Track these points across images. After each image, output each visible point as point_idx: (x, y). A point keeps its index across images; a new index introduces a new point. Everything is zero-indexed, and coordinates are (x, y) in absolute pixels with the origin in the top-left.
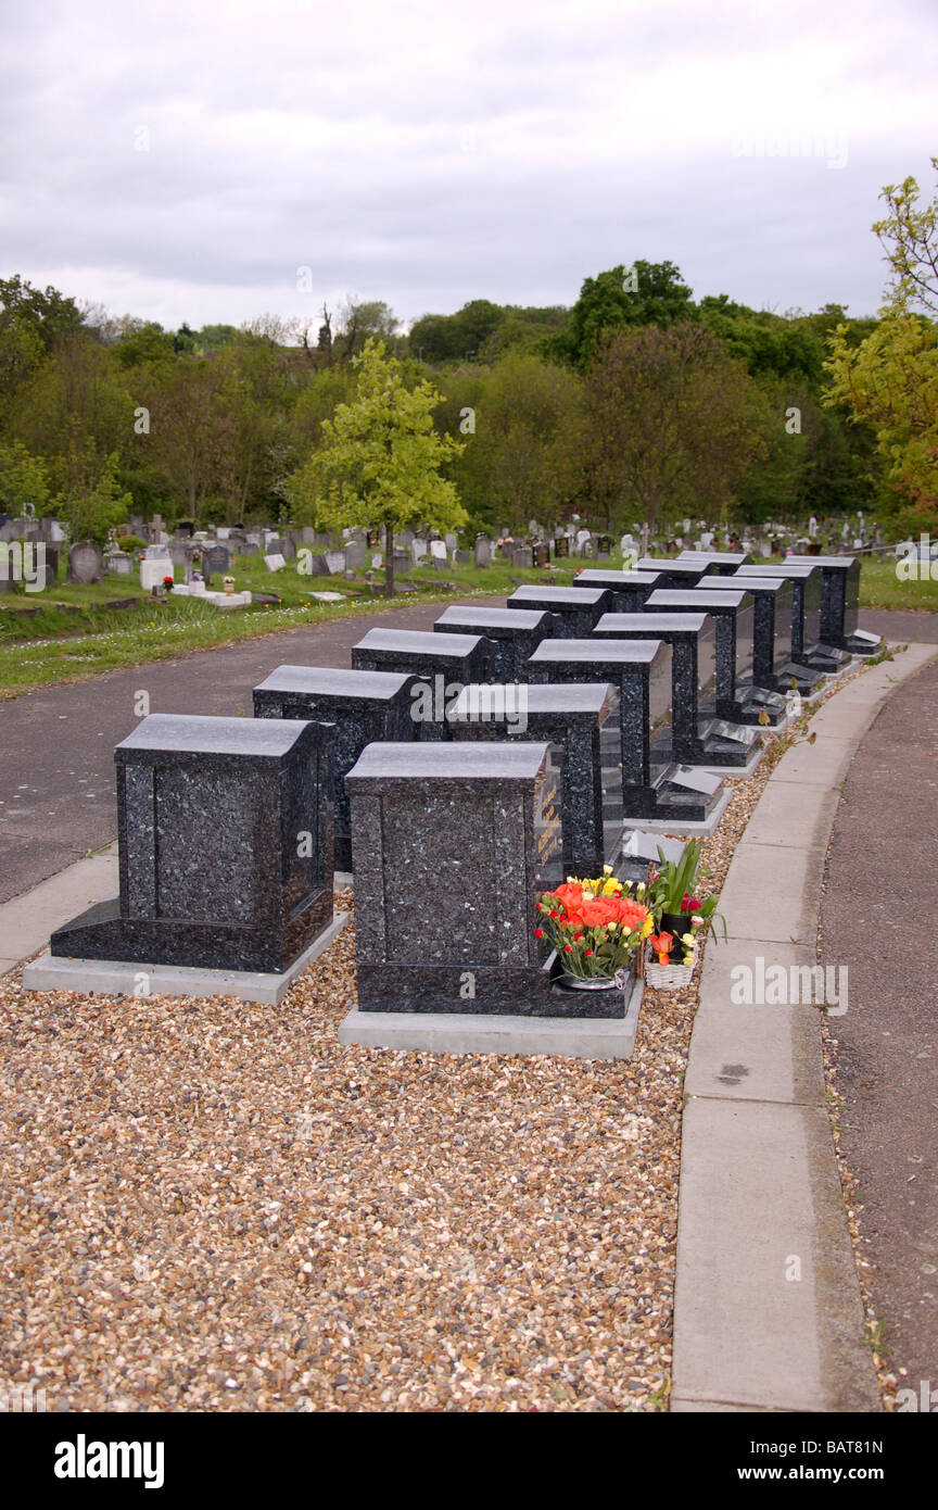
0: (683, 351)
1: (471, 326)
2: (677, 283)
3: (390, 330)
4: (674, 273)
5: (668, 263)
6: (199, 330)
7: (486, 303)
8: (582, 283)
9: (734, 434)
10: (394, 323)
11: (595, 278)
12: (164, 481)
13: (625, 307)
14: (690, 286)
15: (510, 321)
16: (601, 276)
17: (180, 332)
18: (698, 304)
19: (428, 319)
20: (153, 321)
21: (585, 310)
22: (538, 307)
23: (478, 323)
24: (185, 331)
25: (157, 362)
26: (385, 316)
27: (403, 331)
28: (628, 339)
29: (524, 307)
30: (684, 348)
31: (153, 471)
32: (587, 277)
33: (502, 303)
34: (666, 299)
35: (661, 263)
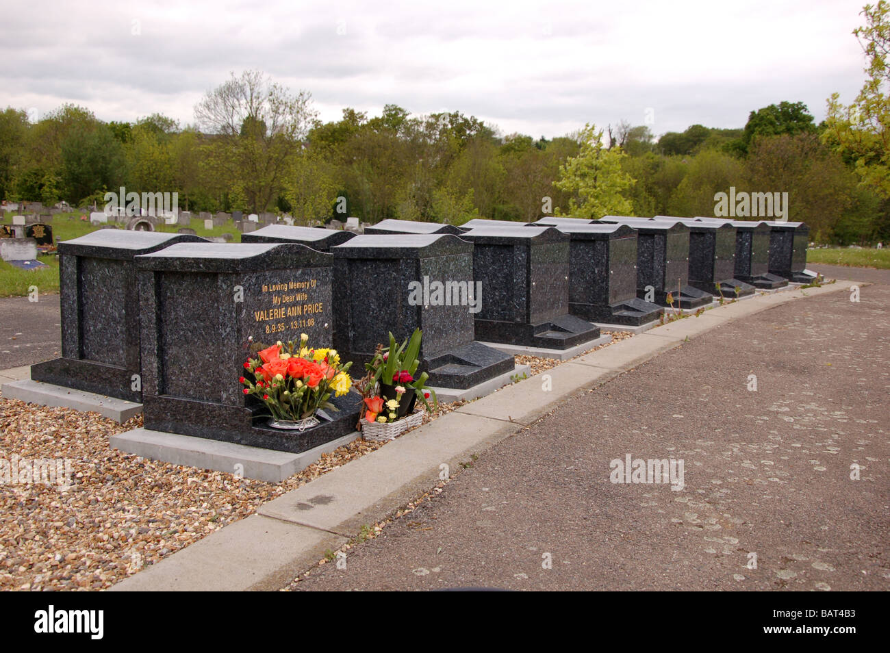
0: (802, 149)
1: (691, 138)
2: (805, 113)
3: (649, 140)
4: (803, 108)
5: (800, 103)
6: (551, 140)
7: (701, 126)
8: (750, 114)
9: (831, 194)
10: (651, 137)
11: (757, 112)
12: (517, 210)
13: (774, 127)
14: (813, 115)
15: (713, 136)
16: (760, 110)
17: (541, 140)
18: (817, 125)
19: (669, 134)
20: (528, 135)
21: (752, 129)
22: (730, 129)
23: (696, 136)
24: (543, 140)
25: (522, 153)
26: (646, 133)
27: (655, 141)
28: (771, 142)
29: (722, 129)
30: (803, 146)
31: (512, 205)
32: (752, 111)
33: (710, 127)
34: (798, 122)
35: (796, 103)
